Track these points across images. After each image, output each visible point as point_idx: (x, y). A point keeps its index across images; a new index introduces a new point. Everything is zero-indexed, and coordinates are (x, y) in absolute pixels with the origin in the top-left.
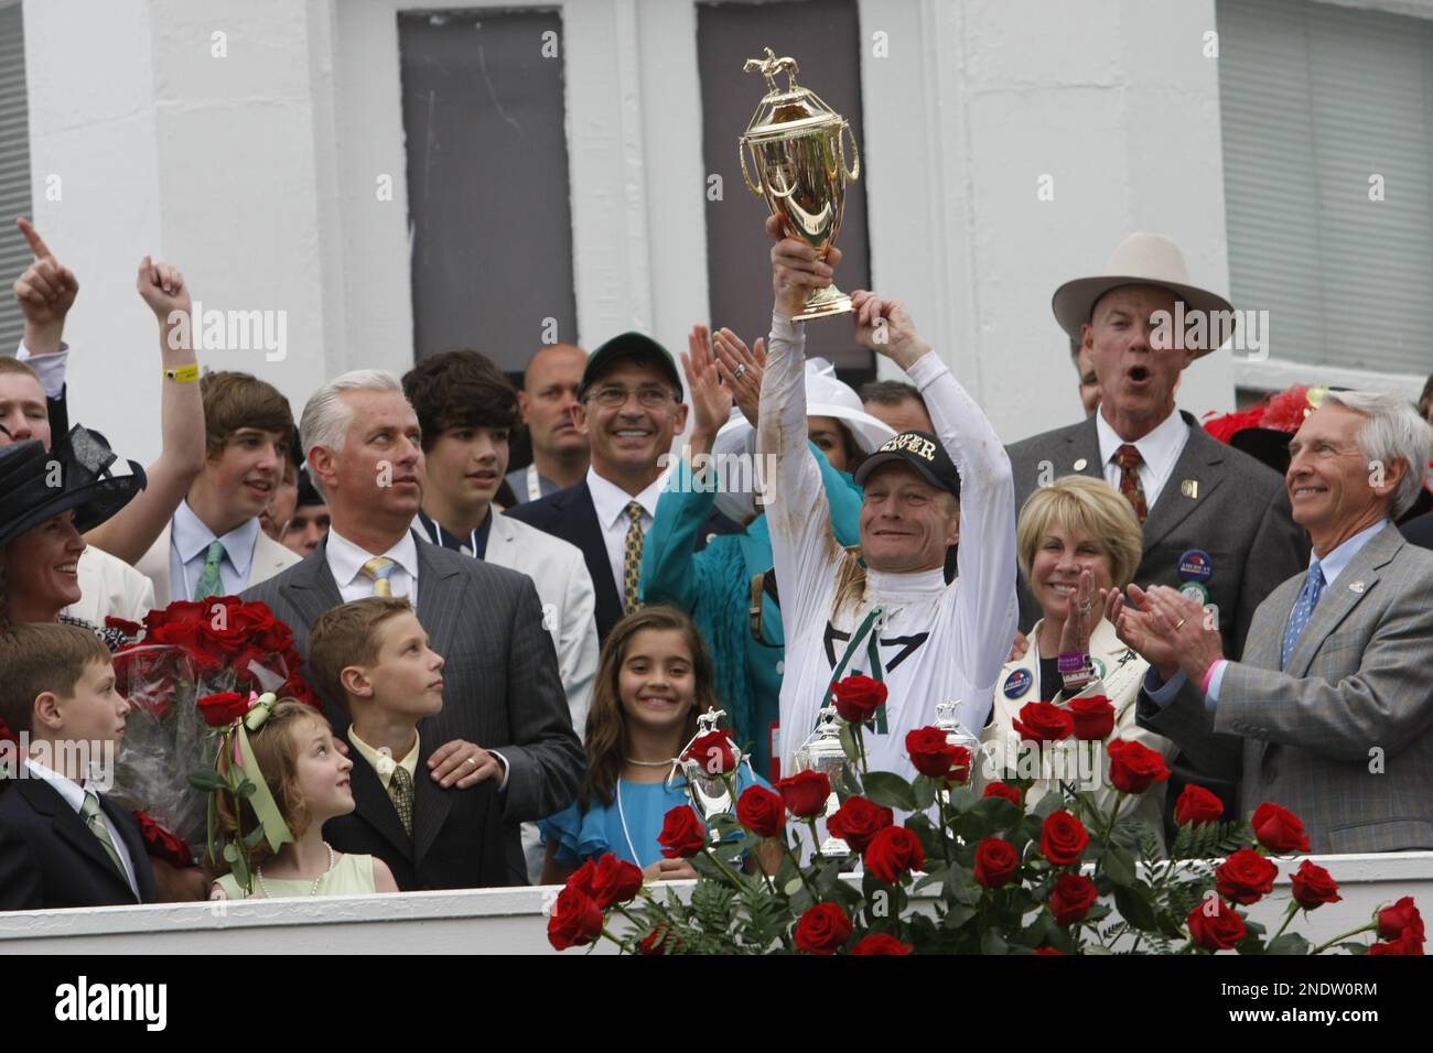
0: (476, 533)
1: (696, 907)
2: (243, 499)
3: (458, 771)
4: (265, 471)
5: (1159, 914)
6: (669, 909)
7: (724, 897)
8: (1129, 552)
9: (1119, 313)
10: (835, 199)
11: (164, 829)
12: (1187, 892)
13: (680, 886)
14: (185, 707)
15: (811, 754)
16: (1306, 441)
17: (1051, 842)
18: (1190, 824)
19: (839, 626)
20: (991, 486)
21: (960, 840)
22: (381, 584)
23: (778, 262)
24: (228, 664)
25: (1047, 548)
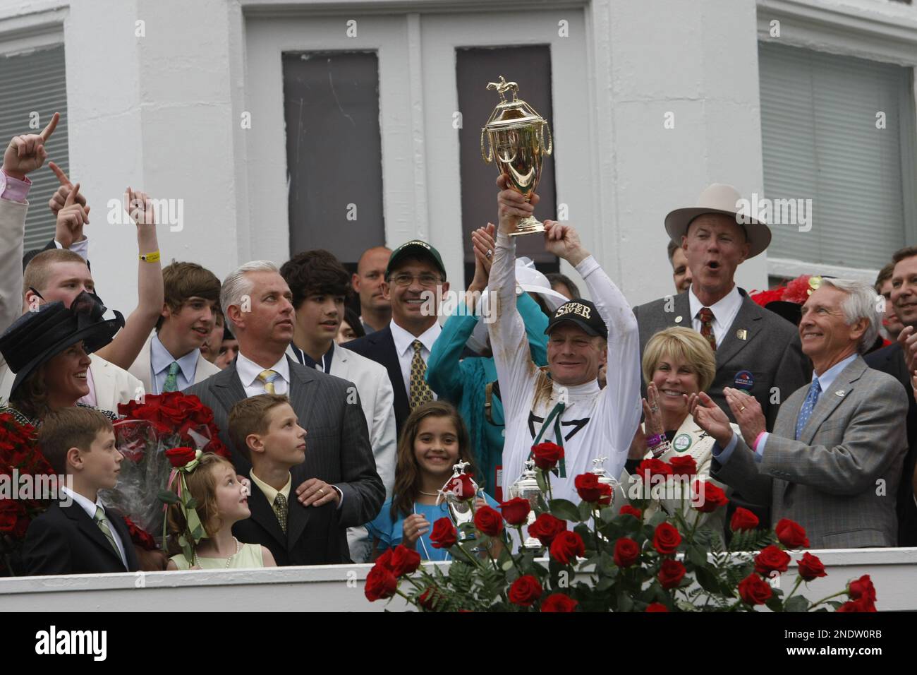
0: (325, 357)
1: (452, 577)
2: (191, 338)
3: (314, 496)
4: (204, 322)
5: (721, 583)
6: (436, 578)
7: (467, 572)
8: (709, 372)
9: (702, 230)
10: (537, 164)
11: (139, 527)
12: (738, 571)
13: (442, 565)
14: (151, 456)
15: (519, 488)
16: (812, 306)
17: (659, 541)
18: (739, 531)
19: (537, 414)
20: (626, 335)
21: (606, 539)
22: (269, 386)
23: (501, 202)
24: (176, 430)
25: (661, 369)
